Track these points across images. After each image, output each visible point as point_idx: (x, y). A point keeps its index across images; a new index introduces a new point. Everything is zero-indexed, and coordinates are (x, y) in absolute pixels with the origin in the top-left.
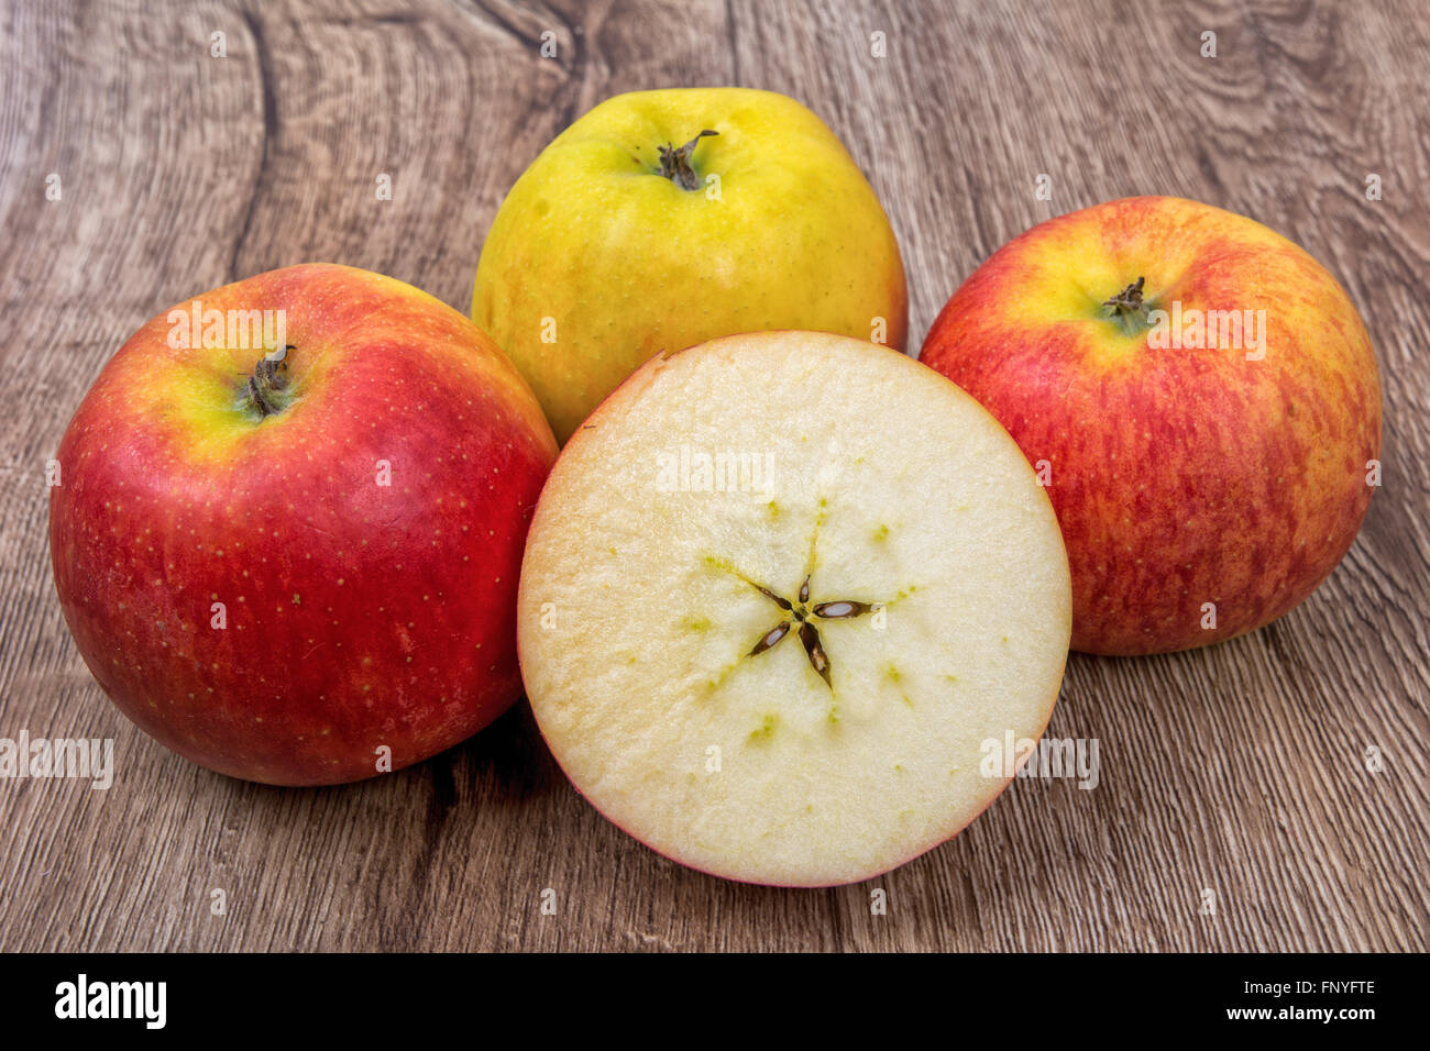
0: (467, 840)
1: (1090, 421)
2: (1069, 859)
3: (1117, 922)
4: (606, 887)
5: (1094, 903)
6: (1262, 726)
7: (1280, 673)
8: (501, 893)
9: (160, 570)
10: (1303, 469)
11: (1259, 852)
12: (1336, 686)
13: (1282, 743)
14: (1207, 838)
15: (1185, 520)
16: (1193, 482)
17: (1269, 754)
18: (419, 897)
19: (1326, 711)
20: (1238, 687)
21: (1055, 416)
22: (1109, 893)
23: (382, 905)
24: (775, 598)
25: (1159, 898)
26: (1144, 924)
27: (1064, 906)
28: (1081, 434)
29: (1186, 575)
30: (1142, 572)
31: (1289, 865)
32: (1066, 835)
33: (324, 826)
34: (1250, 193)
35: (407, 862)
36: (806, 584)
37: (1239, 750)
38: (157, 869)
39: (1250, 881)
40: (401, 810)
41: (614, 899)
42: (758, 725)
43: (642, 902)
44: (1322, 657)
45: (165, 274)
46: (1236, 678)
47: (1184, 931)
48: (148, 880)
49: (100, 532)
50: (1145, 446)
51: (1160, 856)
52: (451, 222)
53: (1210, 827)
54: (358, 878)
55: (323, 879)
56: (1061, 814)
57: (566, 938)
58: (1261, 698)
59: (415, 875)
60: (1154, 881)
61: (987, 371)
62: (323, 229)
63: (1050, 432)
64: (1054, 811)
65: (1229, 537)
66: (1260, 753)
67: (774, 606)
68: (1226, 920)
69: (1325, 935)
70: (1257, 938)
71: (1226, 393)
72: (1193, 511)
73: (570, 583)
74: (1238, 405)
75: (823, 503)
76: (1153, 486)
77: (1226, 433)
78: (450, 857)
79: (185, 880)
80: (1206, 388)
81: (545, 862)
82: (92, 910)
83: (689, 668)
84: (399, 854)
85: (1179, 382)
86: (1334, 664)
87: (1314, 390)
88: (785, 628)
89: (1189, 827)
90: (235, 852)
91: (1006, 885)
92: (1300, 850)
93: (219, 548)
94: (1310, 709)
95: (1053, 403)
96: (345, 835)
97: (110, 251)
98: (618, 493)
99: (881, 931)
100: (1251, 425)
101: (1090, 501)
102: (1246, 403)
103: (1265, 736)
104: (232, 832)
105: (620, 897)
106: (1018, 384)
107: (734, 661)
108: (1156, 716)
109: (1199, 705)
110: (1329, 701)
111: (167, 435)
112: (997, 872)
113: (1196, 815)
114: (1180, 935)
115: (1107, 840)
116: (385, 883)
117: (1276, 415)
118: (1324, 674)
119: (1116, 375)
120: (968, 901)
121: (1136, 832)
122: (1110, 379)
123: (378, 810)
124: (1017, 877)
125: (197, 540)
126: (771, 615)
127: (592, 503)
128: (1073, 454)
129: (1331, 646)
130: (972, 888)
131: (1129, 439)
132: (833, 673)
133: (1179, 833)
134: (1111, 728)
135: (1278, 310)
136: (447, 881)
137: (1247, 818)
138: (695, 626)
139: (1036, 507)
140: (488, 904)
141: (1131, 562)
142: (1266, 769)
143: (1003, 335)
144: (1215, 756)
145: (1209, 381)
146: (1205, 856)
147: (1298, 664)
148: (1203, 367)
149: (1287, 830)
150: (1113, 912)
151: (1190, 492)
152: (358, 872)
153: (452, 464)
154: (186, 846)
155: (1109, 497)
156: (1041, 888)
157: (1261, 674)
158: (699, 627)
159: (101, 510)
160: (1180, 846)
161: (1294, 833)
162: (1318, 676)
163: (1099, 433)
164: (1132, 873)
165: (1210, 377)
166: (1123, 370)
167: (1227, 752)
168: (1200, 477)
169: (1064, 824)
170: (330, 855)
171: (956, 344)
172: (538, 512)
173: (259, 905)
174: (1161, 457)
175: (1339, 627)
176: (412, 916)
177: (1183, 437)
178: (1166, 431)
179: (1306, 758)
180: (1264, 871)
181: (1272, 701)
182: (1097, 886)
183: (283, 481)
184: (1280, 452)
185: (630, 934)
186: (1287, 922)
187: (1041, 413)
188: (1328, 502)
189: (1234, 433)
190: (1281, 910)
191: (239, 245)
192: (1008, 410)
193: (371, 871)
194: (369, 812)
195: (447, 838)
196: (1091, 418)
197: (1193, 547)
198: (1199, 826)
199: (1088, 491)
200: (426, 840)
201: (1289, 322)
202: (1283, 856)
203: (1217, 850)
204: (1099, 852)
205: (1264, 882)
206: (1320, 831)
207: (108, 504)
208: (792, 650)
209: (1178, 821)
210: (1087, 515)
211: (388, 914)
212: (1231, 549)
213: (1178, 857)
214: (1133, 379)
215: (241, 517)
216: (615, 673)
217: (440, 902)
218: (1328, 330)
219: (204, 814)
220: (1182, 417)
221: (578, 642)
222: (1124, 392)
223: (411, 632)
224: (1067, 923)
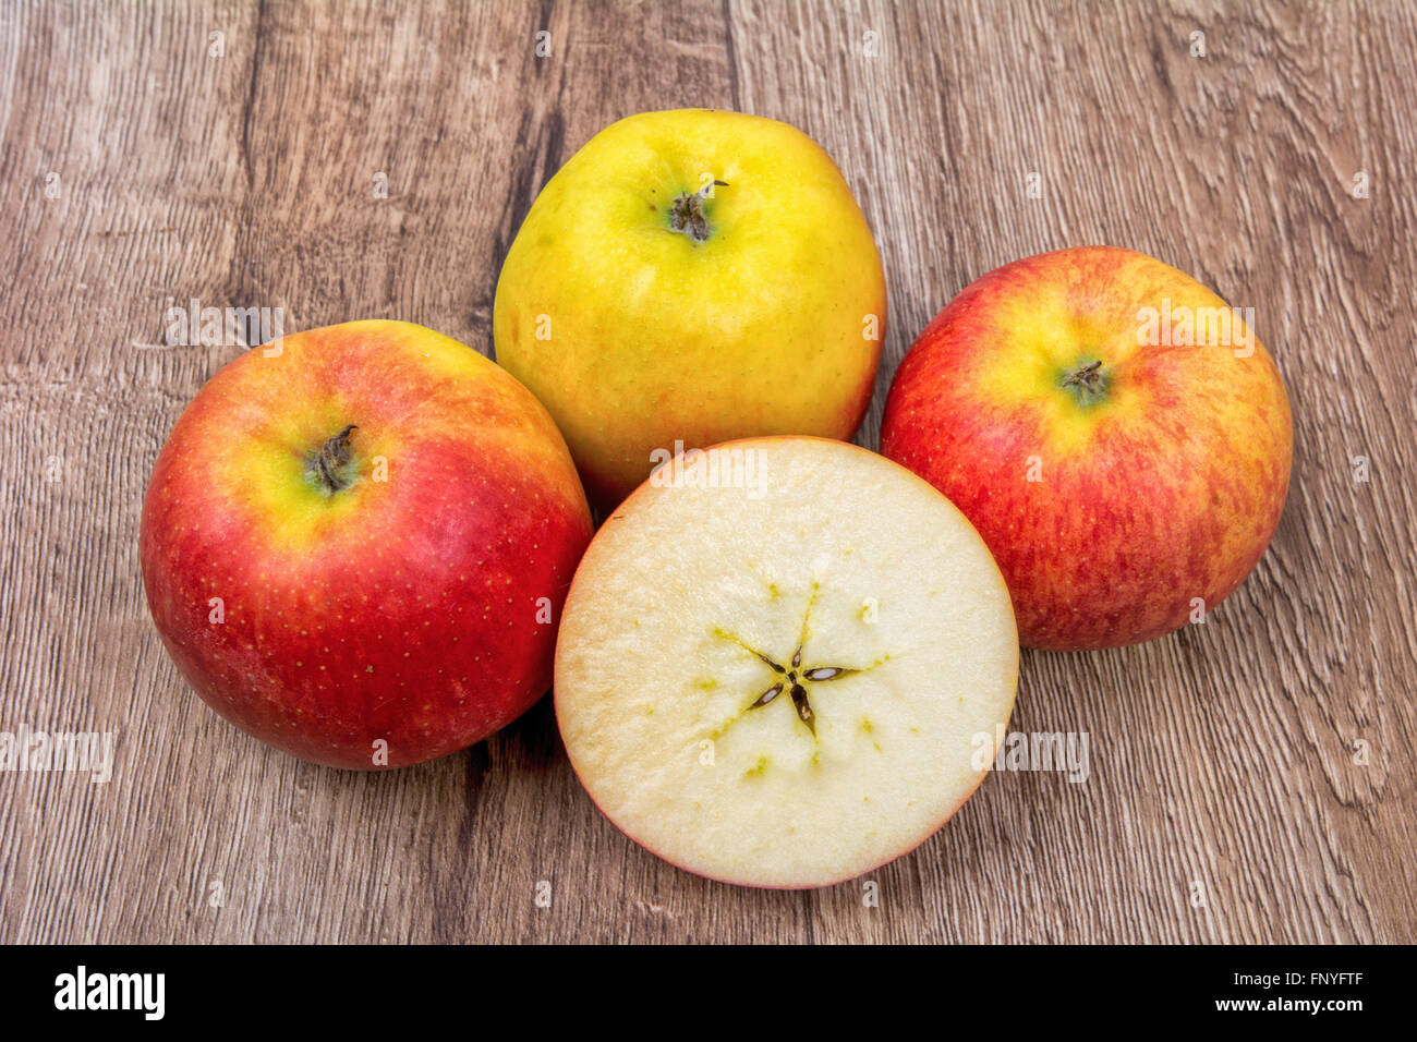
0: (501, 805)
1: (1046, 503)
2: (996, 842)
3: (1032, 905)
4: (618, 856)
5: (1015, 885)
6: (1162, 713)
7: (1181, 659)
8: (533, 860)
9: (252, 638)
10: (1220, 543)
11: (1150, 841)
12: (1225, 675)
13: (1177, 733)
14: (1109, 825)
15: (1117, 585)
16: (1128, 559)
17: (1165, 742)
18: (465, 862)
19: (1215, 700)
20: (1145, 673)
21: (1015, 494)
22: (1027, 876)
23: (434, 870)
24: (771, 664)
25: (1067, 883)
26: (1054, 907)
27: (991, 888)
28: (1037, 512)
29: (1113, 620)
30: (1077, 617)
31: (1173, 854)
32: (995, 818)
33: (380, 788)
34: (1197, 100)
35: (452, 828)
36: (798, 653)
37: (1141, 739)
38: (244, 827)
39: (1141, 869)
40: (444, 773)
41: (626, 869)
42: (753, 765)
43: (648, 872)
44: (1217, 644)
45: (181, 146)
46: (1144, 663)
47: (1085, 915)
48: (238, 837)
49: (197, 600)
50: (1090, 528)
51: (1070, 842)
52: (450, 93)
53: (1112, 815)
54: (413, 842)
55: (384, 841)
56: (992, 797)
57: (587, 907)
58: (1163, 684)
59: (460, 841)
60: (1064, 866)
61: (959, 440)
62: (326, 97)
63: (1010, 505)
64: (987, 795)
65: (1151, 597)
66: (1157, 742)
67: (770, 670)
68: (1119, 905)
69: (1196, 922)
70: (1142, 923)
71: (1163, 488)
72: (1124, 579)
73: (600, 648)
74: (1171, 499)
75: (816, 586)
76: (1094, 559)
77: (1160, 522)
78: (488, 823)
79: (268, 838)
80: (1146, 484)
81: (567, 831)
82: (194, 866)
83: (697, 719)
84: (444, 818)
85: (1123, 476)
86: (1226, 651)
87: (1238, 481)
88: (779, 689)
89: (1095, 813)
90: (307, 812)
91: (945, 865)
92: (1182, 838)
93: (304, 629)
94: (1202, 697)
95: (1015, 483)
96: (399, 798)
97: (124, 116)
98: (641, 574)
99: (843, 907)
100: (1181, 514)
101: (1039, 564)
102: (1179, 497)
103: (1163, 725)
104: (303, 792)
105: (630, 868)
106: (985, 460)
107: (735, 714)
108: (1075, 701)
109: (1111, 690)
110: (1219, 690)
111: (252, 521)
112: (938, 853)
113: (1102, 801)
114: (1082, 918)
115: (1028, 824)
116: (435, 846)
117: (1202, 505)
118: (1217, 662)
119: (1070, 463)
120: (913, 880)
121: (1052, 816)
122: (1065, 466)
123: (425, 773)
124: (954, 859)
125: (283, 620)
126: (770, 678)
127: (618, 582)
128: (1028, 527)
129: (1225, 633)
130: (917, 868)
131: (1077, 521)
132: (817, 724)
133: (1087, 820)
134: (1037, 712)
135: (1214, 409)
136: (487, 847)
137: (1142, 806)
138: (705, 686)
139: (995, 592)
140: (522, 872)
141: (1069, 610)
142: (1161, 757)
143: (975, 407)
144: (1121, 744)
145: (1149, 478)
146: (1106, 843)
147: (1197, 650)
148: (1145, 464)
149: (1174, 819)
150: (1029, 896)
151: (1123, 565)
152: (413, 836)
153: (499, 549)
154: (266, 805)
155: (1055, 563)
156: (973, 871)
157: (1165, 659)
158: (708, 686)
159: (196, 583)
160: (1087, 832)
161: (1179, 823)
162: (1212, 664)
163: (1052, 514)
164: (1047, 858)
165: (1150, 474)
166: (1077, 458)
167: (1131, 740)
168: (1133, 555)
169: (994, 808)
170: (388, 818)
171: (932, 402)
172: (573, 588)
173: (332, 867)
174: (1103, 538)
175: (1233, 611)
176: (460, 881)
177: (1123, 524)
178: (1110, 518)
179: (1195, 747)
180: (1153, 858)
181: (1172, 688)
182: (1017, 869)
183: (357, 576)
184: (1203, 535)
185: (640, 904)
186: (1166, 909)
187: (1003, 489)
188: (1236, 562)
189: (1167, 522)
190: (1163, 897)
191: (247, 112)
192: (975, 480)
193: (423, 835)
194: (417, 774)
195: (485, 805)
196: (1046, 501)
197: (1121, 603)
198: (1103, 812)
199: (1037, 557)
200: (467, 806)
201: (1222, 420)
202: (1169, 845)
203: (1117, 837)
204: (1021, 836)
205: (1151, 869)
206: (1200, 822)
207: (203, 580)
208: (784, 707)
209: (1086, 808)
210: (1035, 574)
211: (440, 879)
212: (1153, 604)
213: (1084, 844)
214: (1085, 469)
215: (321, 604)
216: (637, 722)
217: (482, 868)
218: (1254, 423)
219: (278, 771)
220: (1123, 507)
221: (606, 695)
222: (1076, 480)
223: (464, 685)
224: (993, 904)
